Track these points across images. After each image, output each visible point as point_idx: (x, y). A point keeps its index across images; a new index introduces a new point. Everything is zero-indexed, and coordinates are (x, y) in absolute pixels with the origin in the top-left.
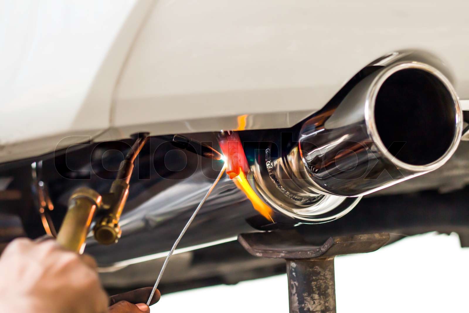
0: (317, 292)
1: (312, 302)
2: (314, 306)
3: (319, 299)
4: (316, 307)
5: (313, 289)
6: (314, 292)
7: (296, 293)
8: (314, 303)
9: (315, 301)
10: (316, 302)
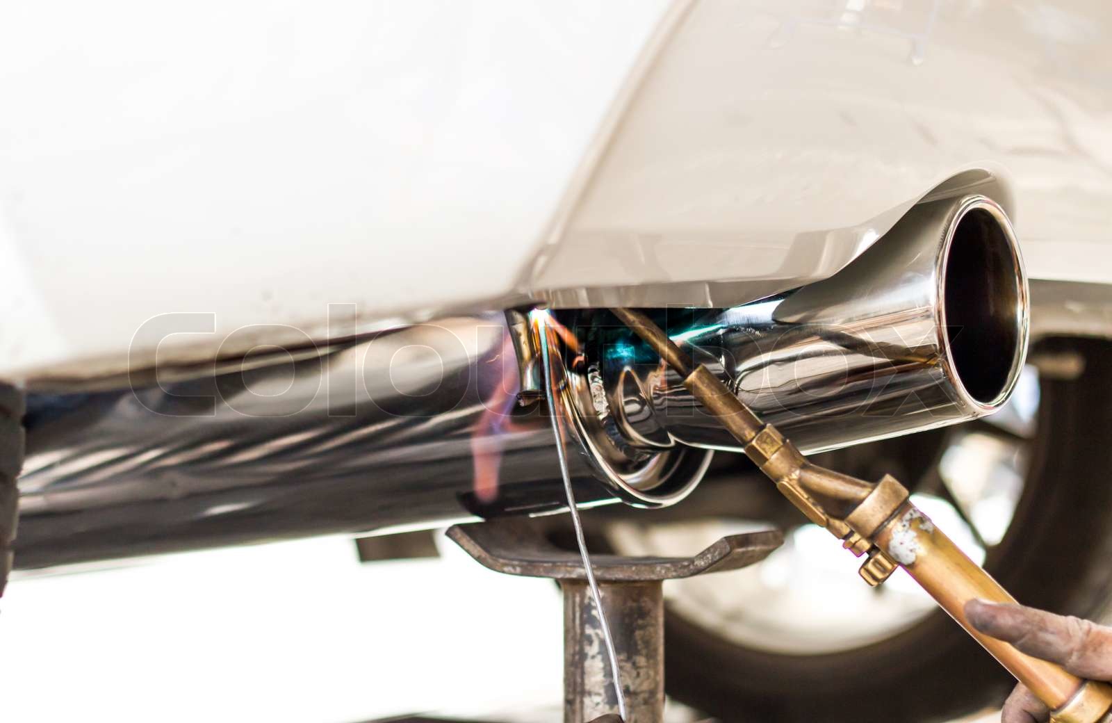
0: (644, 652)
1: (634, 673)
2: (638, 681)
3: (646, 667)
4: (641, 684)
5: (636, 644)
6: (637, 652)
7: (599, 653)
8: (638, 675)
9: (639, 670)
10: (642, 672)
